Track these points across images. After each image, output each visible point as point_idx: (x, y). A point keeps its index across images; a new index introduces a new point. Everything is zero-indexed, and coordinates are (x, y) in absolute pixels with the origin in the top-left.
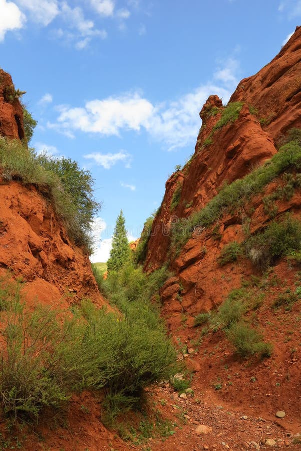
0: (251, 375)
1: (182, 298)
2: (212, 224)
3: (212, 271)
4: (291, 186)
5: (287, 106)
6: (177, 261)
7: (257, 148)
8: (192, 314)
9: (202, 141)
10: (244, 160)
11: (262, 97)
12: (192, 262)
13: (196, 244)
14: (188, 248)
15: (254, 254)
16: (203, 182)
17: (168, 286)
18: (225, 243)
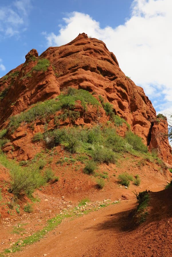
0: (52, 186)
1: (13, 153)
2: (31, 122)
3: (28, 143)
4: (66, 115)
5: (68, 72)
6: (12, 135)
7: (53, 89)
8: (17, 160)
9: (25, 72)
10: (46, 92)
11: (58, 62)
12: (20, 137)
13: (22, 130)
14: (18, 131)
15: (48, 140)
16: (23, 94)
17: (7, 146)
18: (35, 132)
